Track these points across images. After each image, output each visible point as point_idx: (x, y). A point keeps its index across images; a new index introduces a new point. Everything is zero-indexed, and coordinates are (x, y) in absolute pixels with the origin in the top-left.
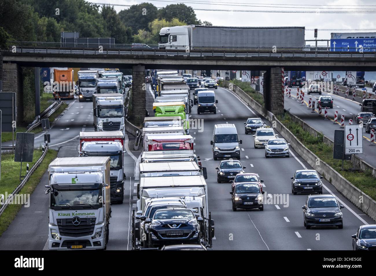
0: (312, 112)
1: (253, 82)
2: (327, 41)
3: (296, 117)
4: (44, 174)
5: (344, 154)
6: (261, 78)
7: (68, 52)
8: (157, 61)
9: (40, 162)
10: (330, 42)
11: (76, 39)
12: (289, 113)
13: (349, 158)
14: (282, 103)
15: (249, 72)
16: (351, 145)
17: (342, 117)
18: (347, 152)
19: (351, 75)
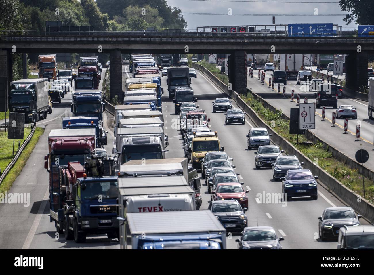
0: (272, 91)
1: (219, 63)
2: (285, 26)
3: (258, 96)
4: (33, 149)
5: (299, 130)
6: (226, 60)
7: (52, 39)
8: (132, 46)
9: (30, 139)
10: (287, 27)
11: (59, 27)
12: (251, 92)
13: (303, 132)
14: (245, 83)
15: (215, 55)
16: (304, 121)
17: (298, 96)
18: (301, 127)
19: (306, 57)
